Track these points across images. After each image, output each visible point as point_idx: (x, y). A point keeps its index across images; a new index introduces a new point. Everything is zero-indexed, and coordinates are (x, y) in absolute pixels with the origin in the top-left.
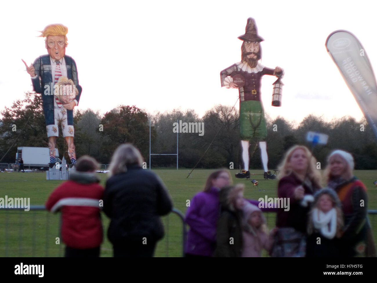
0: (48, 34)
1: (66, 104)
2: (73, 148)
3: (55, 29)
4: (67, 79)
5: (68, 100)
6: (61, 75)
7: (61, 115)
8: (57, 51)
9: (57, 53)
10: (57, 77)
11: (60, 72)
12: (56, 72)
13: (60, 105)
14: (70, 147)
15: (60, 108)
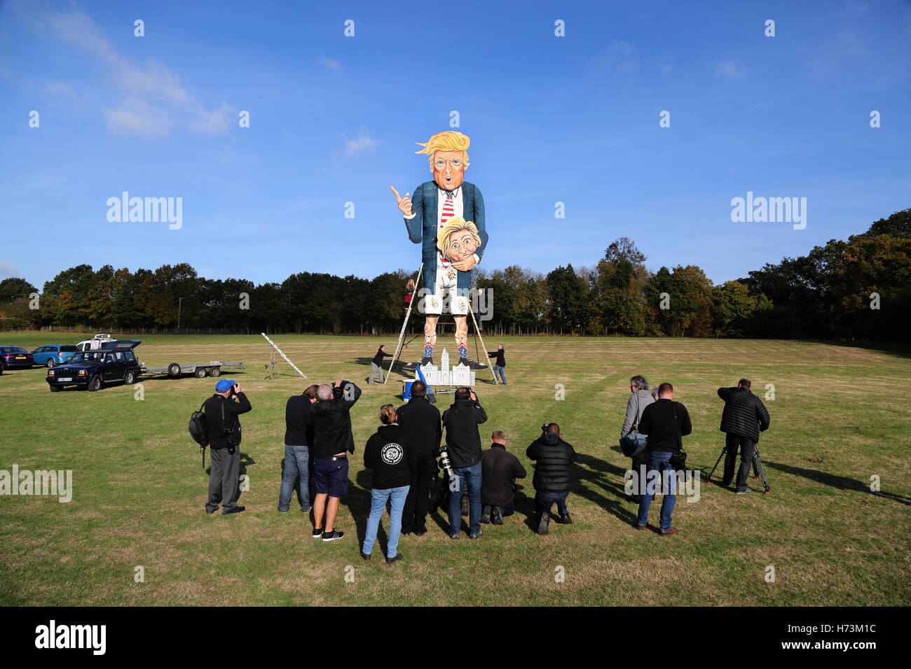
0: (436, 148)
1: (457, 261)
2: (464, 330)
3: (447, 140)
4: (463, 220)
5: (461, 256)
6: (452, 215)
7: (446, 279)
8: (449, 176)
9: (449, 180)
10: (444, 218)
11: (452, 210)
12: (444, 209)
13: (446, 264)
14: (460, 328)
15: (446, 267)
